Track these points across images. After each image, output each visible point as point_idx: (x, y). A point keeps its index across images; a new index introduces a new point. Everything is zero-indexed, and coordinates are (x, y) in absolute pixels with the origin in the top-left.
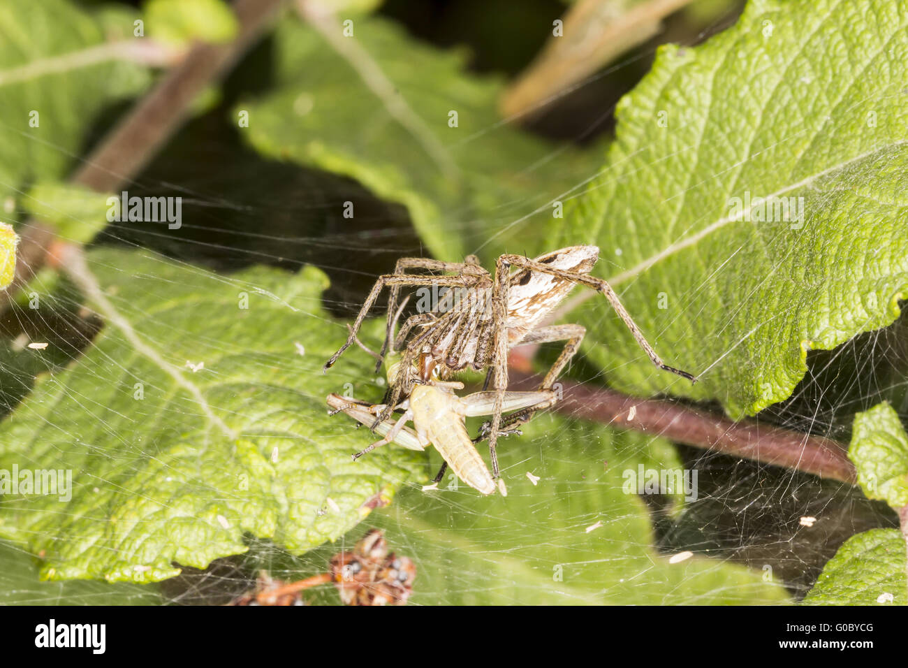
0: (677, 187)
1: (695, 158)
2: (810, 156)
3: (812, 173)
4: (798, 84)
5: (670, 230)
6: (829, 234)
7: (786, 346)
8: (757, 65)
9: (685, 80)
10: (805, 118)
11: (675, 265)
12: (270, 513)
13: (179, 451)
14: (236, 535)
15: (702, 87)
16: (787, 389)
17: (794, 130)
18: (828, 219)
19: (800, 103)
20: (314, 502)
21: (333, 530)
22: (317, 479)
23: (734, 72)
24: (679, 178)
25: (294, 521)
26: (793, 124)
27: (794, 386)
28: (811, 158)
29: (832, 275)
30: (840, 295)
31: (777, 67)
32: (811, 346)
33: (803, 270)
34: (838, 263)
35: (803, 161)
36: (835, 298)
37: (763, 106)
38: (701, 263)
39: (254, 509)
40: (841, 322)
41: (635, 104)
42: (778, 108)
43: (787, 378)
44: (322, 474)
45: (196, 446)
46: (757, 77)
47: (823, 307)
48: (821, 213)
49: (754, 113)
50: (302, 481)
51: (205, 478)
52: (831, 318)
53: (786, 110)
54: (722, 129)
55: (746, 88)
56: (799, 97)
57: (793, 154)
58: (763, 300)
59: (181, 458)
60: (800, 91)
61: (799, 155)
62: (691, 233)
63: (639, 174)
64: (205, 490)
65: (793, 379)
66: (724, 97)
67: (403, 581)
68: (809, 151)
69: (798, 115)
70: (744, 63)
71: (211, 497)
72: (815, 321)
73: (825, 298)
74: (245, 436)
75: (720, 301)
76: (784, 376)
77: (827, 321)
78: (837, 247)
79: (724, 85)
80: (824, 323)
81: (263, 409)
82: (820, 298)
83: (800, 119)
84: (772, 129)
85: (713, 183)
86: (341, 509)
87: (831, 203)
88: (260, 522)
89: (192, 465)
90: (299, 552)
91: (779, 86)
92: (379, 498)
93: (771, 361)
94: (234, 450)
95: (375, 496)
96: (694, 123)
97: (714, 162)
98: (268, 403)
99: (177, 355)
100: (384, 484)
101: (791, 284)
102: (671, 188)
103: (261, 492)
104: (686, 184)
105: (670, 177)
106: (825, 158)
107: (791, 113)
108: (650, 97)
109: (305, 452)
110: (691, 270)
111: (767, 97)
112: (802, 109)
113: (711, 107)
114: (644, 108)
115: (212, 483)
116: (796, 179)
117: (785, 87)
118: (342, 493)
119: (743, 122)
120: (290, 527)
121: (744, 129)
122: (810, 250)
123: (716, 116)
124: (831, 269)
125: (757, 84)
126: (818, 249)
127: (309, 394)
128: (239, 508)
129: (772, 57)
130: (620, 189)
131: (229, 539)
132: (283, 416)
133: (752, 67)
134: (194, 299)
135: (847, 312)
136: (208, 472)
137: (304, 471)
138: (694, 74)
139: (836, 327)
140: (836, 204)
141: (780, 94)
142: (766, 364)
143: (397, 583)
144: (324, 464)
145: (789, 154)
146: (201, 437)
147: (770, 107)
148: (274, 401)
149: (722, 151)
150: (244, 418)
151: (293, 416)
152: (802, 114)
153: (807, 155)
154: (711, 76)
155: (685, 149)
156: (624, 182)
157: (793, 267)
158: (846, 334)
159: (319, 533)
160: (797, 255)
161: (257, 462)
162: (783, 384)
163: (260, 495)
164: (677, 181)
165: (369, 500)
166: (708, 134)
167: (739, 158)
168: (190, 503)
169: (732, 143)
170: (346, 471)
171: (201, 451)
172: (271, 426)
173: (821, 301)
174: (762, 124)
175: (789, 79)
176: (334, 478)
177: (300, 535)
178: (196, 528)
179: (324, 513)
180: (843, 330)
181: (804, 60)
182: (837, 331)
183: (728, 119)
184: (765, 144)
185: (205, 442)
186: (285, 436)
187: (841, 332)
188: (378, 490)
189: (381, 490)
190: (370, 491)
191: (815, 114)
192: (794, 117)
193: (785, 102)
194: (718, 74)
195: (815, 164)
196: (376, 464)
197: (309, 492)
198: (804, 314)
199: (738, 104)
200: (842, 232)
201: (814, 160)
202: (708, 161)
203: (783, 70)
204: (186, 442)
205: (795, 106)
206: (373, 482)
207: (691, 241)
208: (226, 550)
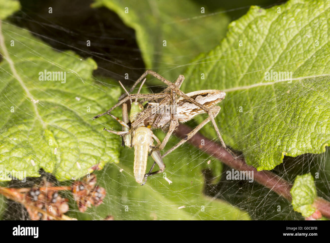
0: (246, 64)
1: (256, 54)
2: (303, 68)
3: (302, 76)
4: (304, 36)
5: (239, 80)
6: (304, 108)
7: (276, 149)
8: (290, 24)
9: (259, 22)
10: (304, 52)
11: (238, 95)
12: (52, 163)
13: (22, 127)
14: (37, 169)
15: (266, 27)
16: (272, 166)
17: (299, 55)
18: (305, 101)
19: (304, 45)
20: (71, 162)
21: (76, 175)
22: (74, 153)
23: (280, 24)
24: (248, 60)
25: (61, 168)
26: (299, 52)
27: (275, 166)
28: (303, 69)
29: (301, 127)
30: (303, 136)
31: (298, 28)
32: (287, 154)
33: (290, 119)
34: (304, 122)
35: (300, 69)
36: (300, 137)
37: (289, 42)
38: (249, 98)
39: (47, 159)
40: (300, 147)
41: (237, 26)
42: (294, 44)
43: (273, 162)
44: (77, 151)
45: (29, 126)
46: (289, 29)
47: (294, 139)
48: (302, 97)
49: (284, 44)
50: (68, 153)
51: (30, 141)
52: (297, 144)
53: (297, 46)
54: (270, 46)
55: (283, 32)
56: (304, 42)
57: (296, 65)
58: (271, 125)
59: (22, 131)
60: (305, 40)
61: (299, 66)
62: (247, 84)
63: (232, 53)
64: (29, 147)
65: (276, 163)
66: (274, 33)
67: (99, 198)
68: (303, 66)
69: (302, 49)
70: (285, 22)
71: (30, 151)
72: (290, 144)
73: (296, 136)
74: (49, 127)
75: (253, 117)
76: (273, 161)
77: (295, 145)
78: (305, 115)
79: (275, 28)
80: (294, 145)
81: (58, 117)
82: (294, 135)
83: (302, 51)
84: (290, 52)
85: (261, 67)
86: (81, 167)
87: (308, 95)
88: (48, 166)
89: (25, 135)
90: (60, 180)
91: (297, 35)
92: (97, 166)
93: (268, 153)
94: (44, 133)
95: (96, 165)
96: (258, 40)
97: (263, 59)
98: (61, 115)
99: (30, 82)
100: (101, 161)
101: (284, 123)
102: (243, 63)
103: (51, 153)
104: (250, 64)
105: (244, 59)
106: (309, 71)
107: (299, 48)
108: (243, 25)
109: (72, 140)
110: (244, 99)
111: (291, 38)
112: (304, 48)
113: (267, 36)
114: (240, 28)
115: (32, 144)
116: (295, 76)
117: (299, 37)
118: (83, 161)
119: (279, 46)
120: (59, 170)
121: (279, 49)
122: (295, 112)
123: (269, 40)
124: (301, 124)
125: (288, 32)
126: (298, 113)
127: (79, 114)
128: (41, 158)
129: (297, 23)
130: (222, 57)
131: (34, 170)
132: (66, 122)
133: (287, 25)
134: (41, 59)
135: (304, 144)
136: (31, 139)
137: (70, 148)
138: (263, 21)
139: (298, 149)
140: (309, 96)
141: (296, 39)
142: (266, 153)
143: (97, 199)
144: (79, 147)
145: (294, 65)
146: (31, 123)
147: (291, 43)
148: (64, 115)
149: (268, 55)
150: (50, 119)
151: (71, 124)
152: (304, 49)
153: (302, 67)
154: (270, 23)
155: (253, 49)
156: (225, 55)
157: (286, 116)
158: (302, 152)
159: (70, 174)
160: (289, 112)
161: (52, 141)
162: (271, 164)
163: (50, 154)
164: (246, 61)
165: (93, 166)
166: (264, 47)
167: (274, 60)
168: (21, 151)
169: (272, 53)
170: (87, 152)
171: (30, 129)
172: (61, 125)
173: (294, 136)
174: (287, 49)
175: (302, 33)
176: (81, 154)
177: (63, 174)
178: (21, 163)
179: (74, 168)
180: (300, 150)
181: (309, 28)
182: (298, 150)
183: (273, 43)
184: (286, 57)
185: (33, 125)
186: (66, 131)
187: (299, 151)
188: (98, 163)
189: (99, 163)
190: (95, 162)
191: (309, 51)
192: (300, 49)
193: (298, 42)
194: (273, 23)
195: (304, 72)
196: (99, 152)
197: (70, 157)
198: (287, 139)
199: (278, 37)
200: (309, 109)
201: (304, 70)
202: (261, 57)
203: (300, 29)
204: (25, 124)
205: (301, 45)
206: (96, 159)
207: (247, 88)
208: (31, 174)
